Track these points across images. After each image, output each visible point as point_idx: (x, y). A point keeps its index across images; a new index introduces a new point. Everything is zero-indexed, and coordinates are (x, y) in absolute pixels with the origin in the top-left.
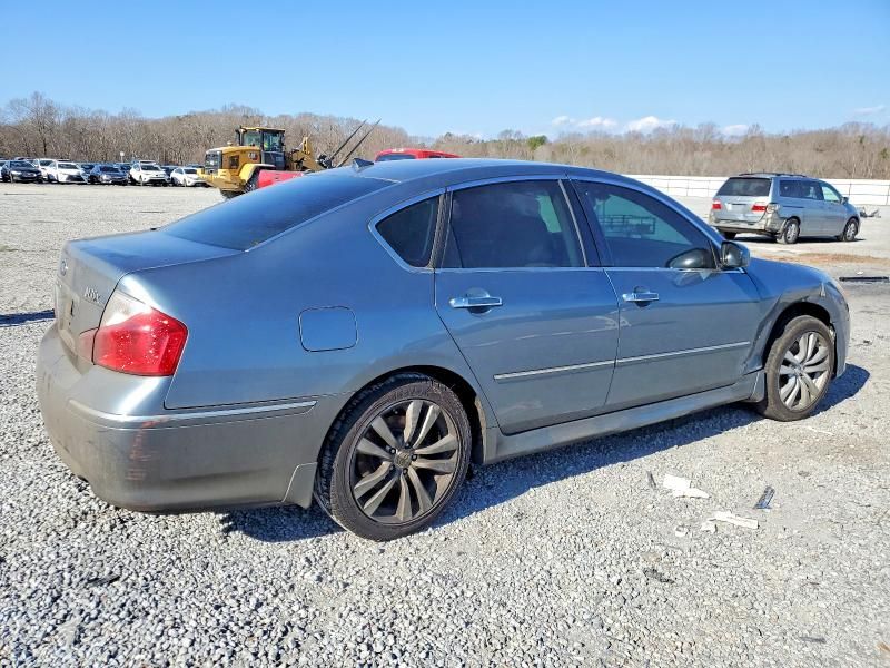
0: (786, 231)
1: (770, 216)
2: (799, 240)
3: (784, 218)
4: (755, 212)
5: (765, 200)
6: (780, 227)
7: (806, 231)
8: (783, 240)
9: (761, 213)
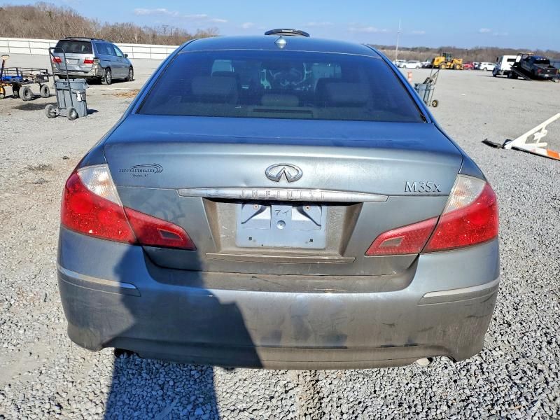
0: (106, 76)
1: (96, 67)
2: (114, 81)
3: (103, 68)
4: (87, 64)
5: (91, 57)
6: (103, 73)
7: (116, 76)
8: (105, 82)
9: (91, 65)
